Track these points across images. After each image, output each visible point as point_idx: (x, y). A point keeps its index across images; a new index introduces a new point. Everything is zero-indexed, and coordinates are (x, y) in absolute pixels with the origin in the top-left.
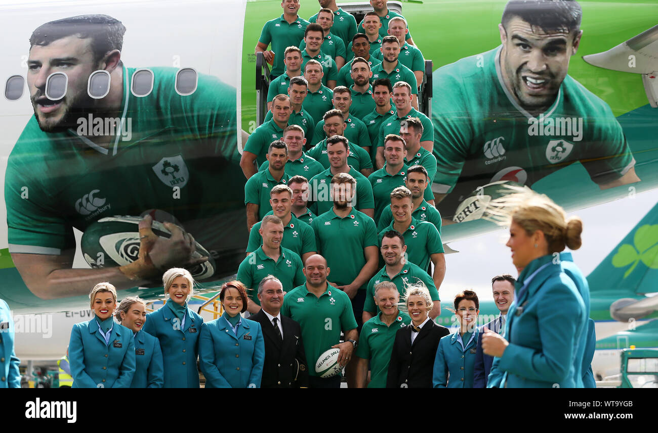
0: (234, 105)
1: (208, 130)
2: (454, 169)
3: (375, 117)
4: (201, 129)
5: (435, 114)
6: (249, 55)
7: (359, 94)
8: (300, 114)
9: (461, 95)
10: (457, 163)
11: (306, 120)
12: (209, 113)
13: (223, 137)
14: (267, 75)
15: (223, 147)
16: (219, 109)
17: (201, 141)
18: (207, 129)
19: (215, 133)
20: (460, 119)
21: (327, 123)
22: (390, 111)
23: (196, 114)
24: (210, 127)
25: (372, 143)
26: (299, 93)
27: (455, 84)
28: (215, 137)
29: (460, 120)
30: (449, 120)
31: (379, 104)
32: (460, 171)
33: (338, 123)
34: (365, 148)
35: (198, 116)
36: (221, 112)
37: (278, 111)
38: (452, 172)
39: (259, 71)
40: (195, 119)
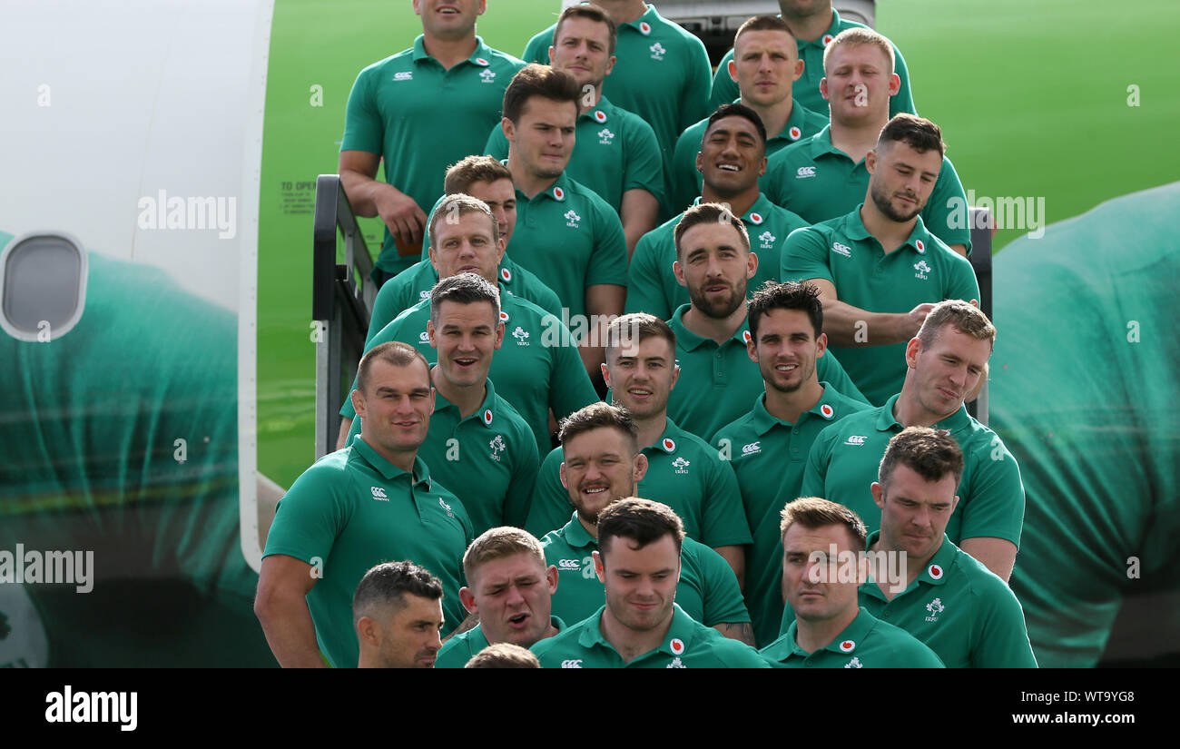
0: (229, 380)
1: (128, 476)
2: (1078, 627)
3: (762, 429)
4: (98, 472)
5: (1003, 413)
6: (287, 185)
7: (707, 345)
8: (479, 421)
9: (1105, 342)
10: (1090, 606)
11: (506, 440)
12: (131, 410)
13: (186, 502)
14: (356, 262)
15: (186, 540)
16: (171, 393)
17: (96, 517)
18: (123, 470)
19: (152, 486)
20: (1099, 435)
21: (570, 455)
22: (817, 405)
23: (77, 411)
24: (136, 463)
25: (752, 532)
26: (467, 336)
27: (1081, 300)
28: (153, 503)
29: (1101, 440)
30: (1059, 443)
31: (780, 382)
32: (1100, 639)
33: (616, 452)
34: (730, 551)
35: (88, 420)
36: (181, 404)
37: (387, 406)
38: (1070, 642)
39: (324, 247)
40: (77, 431)
